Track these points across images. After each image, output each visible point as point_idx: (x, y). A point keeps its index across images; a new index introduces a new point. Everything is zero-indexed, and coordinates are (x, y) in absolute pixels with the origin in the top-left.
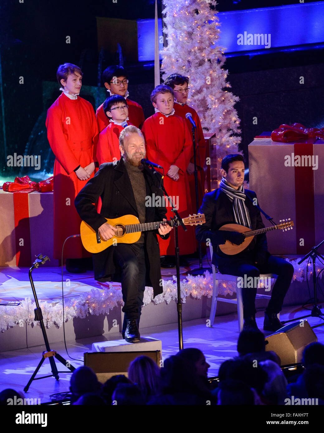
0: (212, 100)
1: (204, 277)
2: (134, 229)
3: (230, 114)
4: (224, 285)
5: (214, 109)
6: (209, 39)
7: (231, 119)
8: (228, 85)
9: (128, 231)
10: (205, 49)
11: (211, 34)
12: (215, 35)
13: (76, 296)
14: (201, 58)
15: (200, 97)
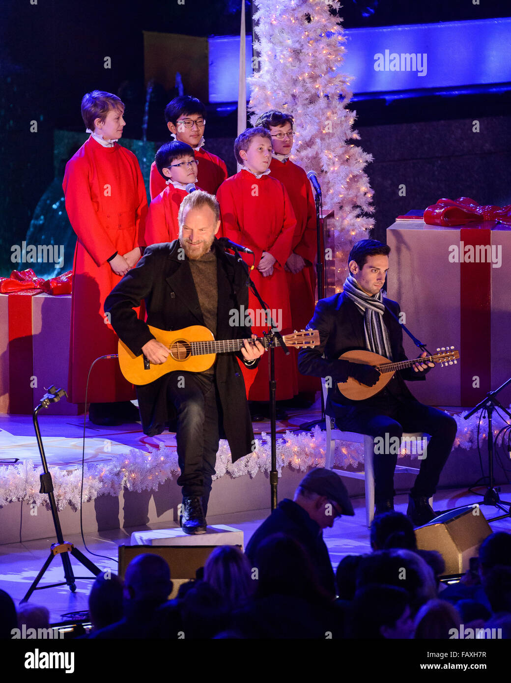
0: (330, 159)
1: (312, 436)
2: (205, 348)
3: (357, 181)
4: (344, 451)
5: (333, 172)
6: (327, 61)
7: (358, 189)
8: (356, 136)
9: (194, 351)
10: (320, 76)
11: (330, 54)
12: (336, 56)
13: (106, 461)
14: (313, 91)
15: (309, 152)
